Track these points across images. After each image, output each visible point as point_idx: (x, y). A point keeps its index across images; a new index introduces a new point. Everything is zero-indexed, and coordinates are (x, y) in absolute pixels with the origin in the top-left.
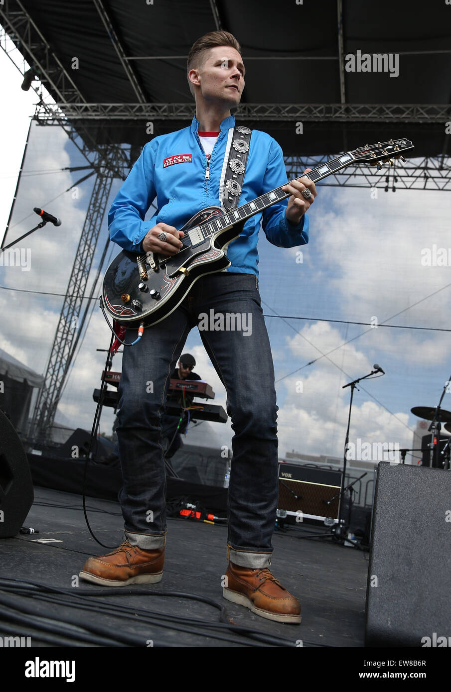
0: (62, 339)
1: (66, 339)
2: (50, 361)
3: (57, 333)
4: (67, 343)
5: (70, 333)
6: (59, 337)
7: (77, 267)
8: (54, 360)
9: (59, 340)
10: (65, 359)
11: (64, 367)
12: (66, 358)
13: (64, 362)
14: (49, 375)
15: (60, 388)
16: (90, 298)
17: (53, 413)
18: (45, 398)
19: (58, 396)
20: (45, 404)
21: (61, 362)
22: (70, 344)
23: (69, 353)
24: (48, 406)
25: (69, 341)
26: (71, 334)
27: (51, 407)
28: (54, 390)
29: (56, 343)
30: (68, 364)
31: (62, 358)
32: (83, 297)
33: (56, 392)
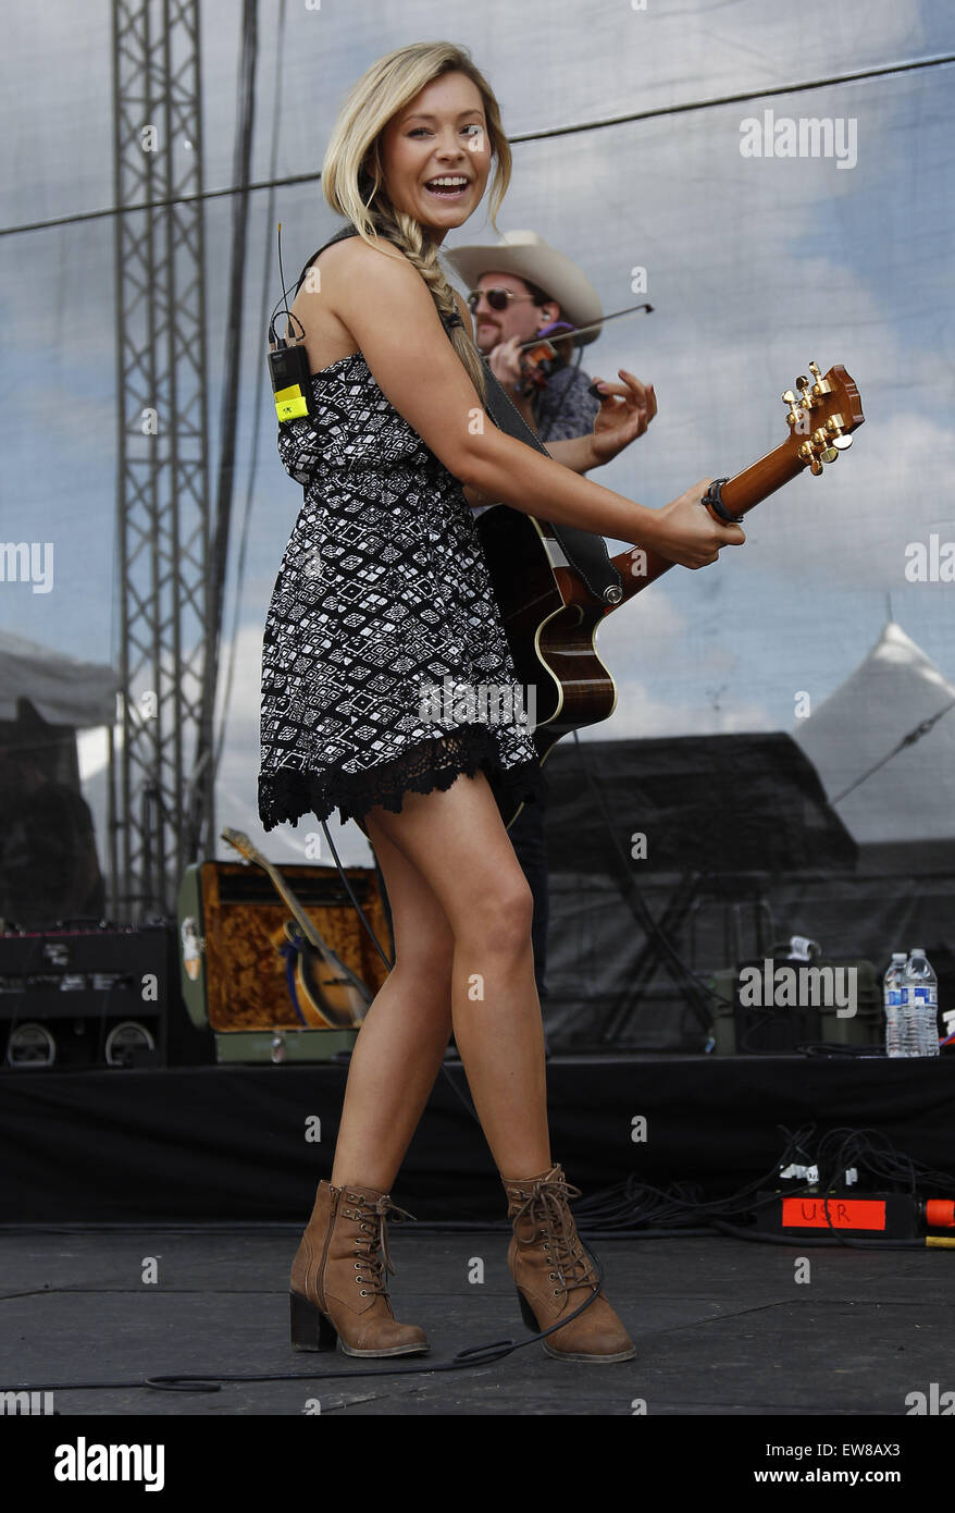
0: (155, 463)
1: (175, 463)
2: (126, 585)
3: (122, 445)
4: (182, 479)
5: (183, 428)
6: (139, 461)
7: (136, 90)
8: (141, 575)
9: (141, 473)
10: (193, 560)
11: (199, 597)
12: (197, 551)
13: (192, 573)
14: (135, 654)
15: (208, 700)
16: (243, 190)
17: (205, 826)
18: (147, 769)
19: (204, 743)
20: (154, 792)
21: (177, 577)
22: (197, 483)
23: (205, 527)
24: (169, 802)
25: (190, 469)
26: (193, 434)
27: (186, 802)
28: (179, 720)
29: (131, 492)
30: (213, 576)
31: (177, 555)
32: (201, 198)
33: (190, 730)
